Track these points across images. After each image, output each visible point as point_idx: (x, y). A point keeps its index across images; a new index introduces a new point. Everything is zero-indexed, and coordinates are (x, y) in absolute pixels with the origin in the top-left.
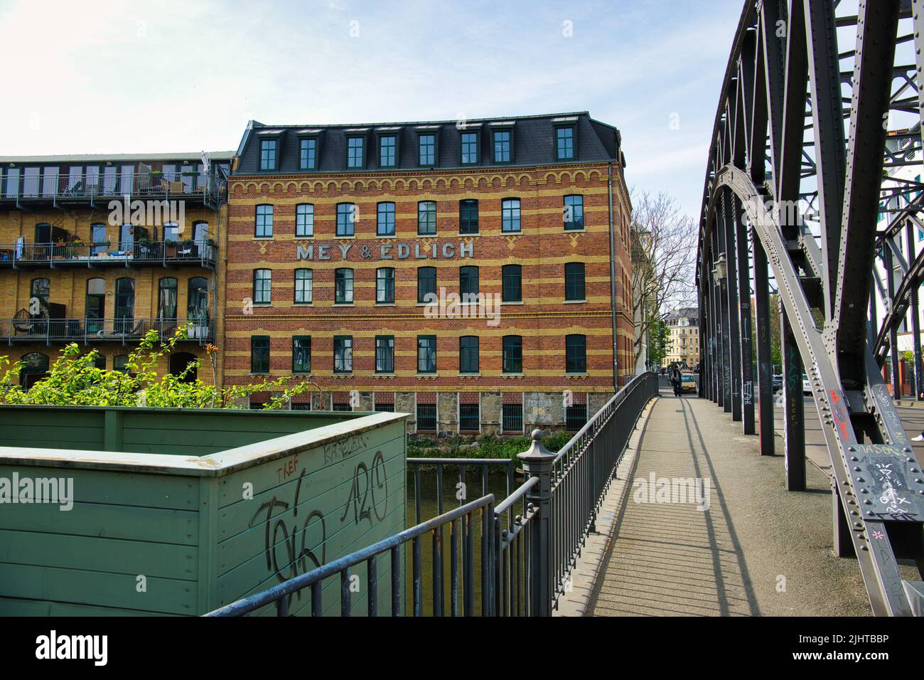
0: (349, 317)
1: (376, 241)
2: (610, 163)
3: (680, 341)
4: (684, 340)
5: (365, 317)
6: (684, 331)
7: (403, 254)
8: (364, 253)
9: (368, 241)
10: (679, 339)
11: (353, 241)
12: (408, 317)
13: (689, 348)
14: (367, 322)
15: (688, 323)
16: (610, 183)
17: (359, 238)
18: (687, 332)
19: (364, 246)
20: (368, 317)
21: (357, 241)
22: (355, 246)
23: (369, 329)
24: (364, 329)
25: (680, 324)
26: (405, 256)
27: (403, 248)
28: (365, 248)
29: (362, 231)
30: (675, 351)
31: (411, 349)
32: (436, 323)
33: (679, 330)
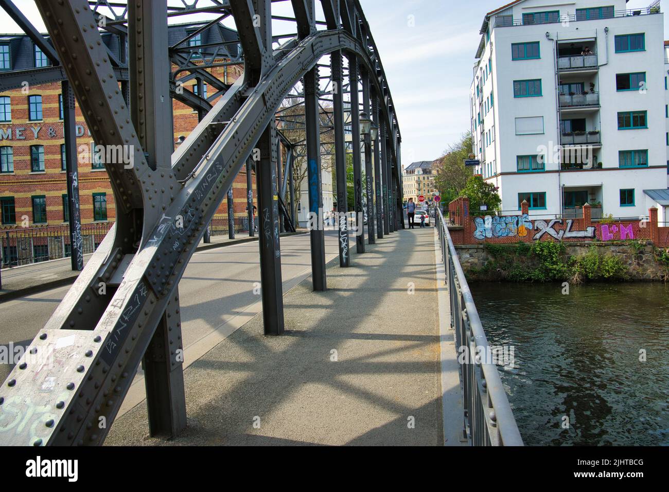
0: (42, 181)
1: (60, 124)
2: (225, 59)
3: (416, 185)
4: (419, 184)
5: (53, 181)
6: (419, 178)
7: (79, 133)
8: (51, 133)
9: (53, 124)
10: (416, 184)
11: (42, 124)
12: (85, 180)
13: (423, 190)
14: (55, 185)
15: (422, 172)
16: (225, 74)
17: (47, 122)
18: (421, 178)
19: (50, 128)
20: (56, 181)
21: (45, 124)
22: (44, 128)
23: (57, 190)
24: (54, 190)
25: (416, 173)
26: (80, 135)
27: (79, 128)
28: (51, 129)
29: (49, 116)
30: (414, 192)
31: (89, 203)
32: (106, 184)
33: (416, 177)
